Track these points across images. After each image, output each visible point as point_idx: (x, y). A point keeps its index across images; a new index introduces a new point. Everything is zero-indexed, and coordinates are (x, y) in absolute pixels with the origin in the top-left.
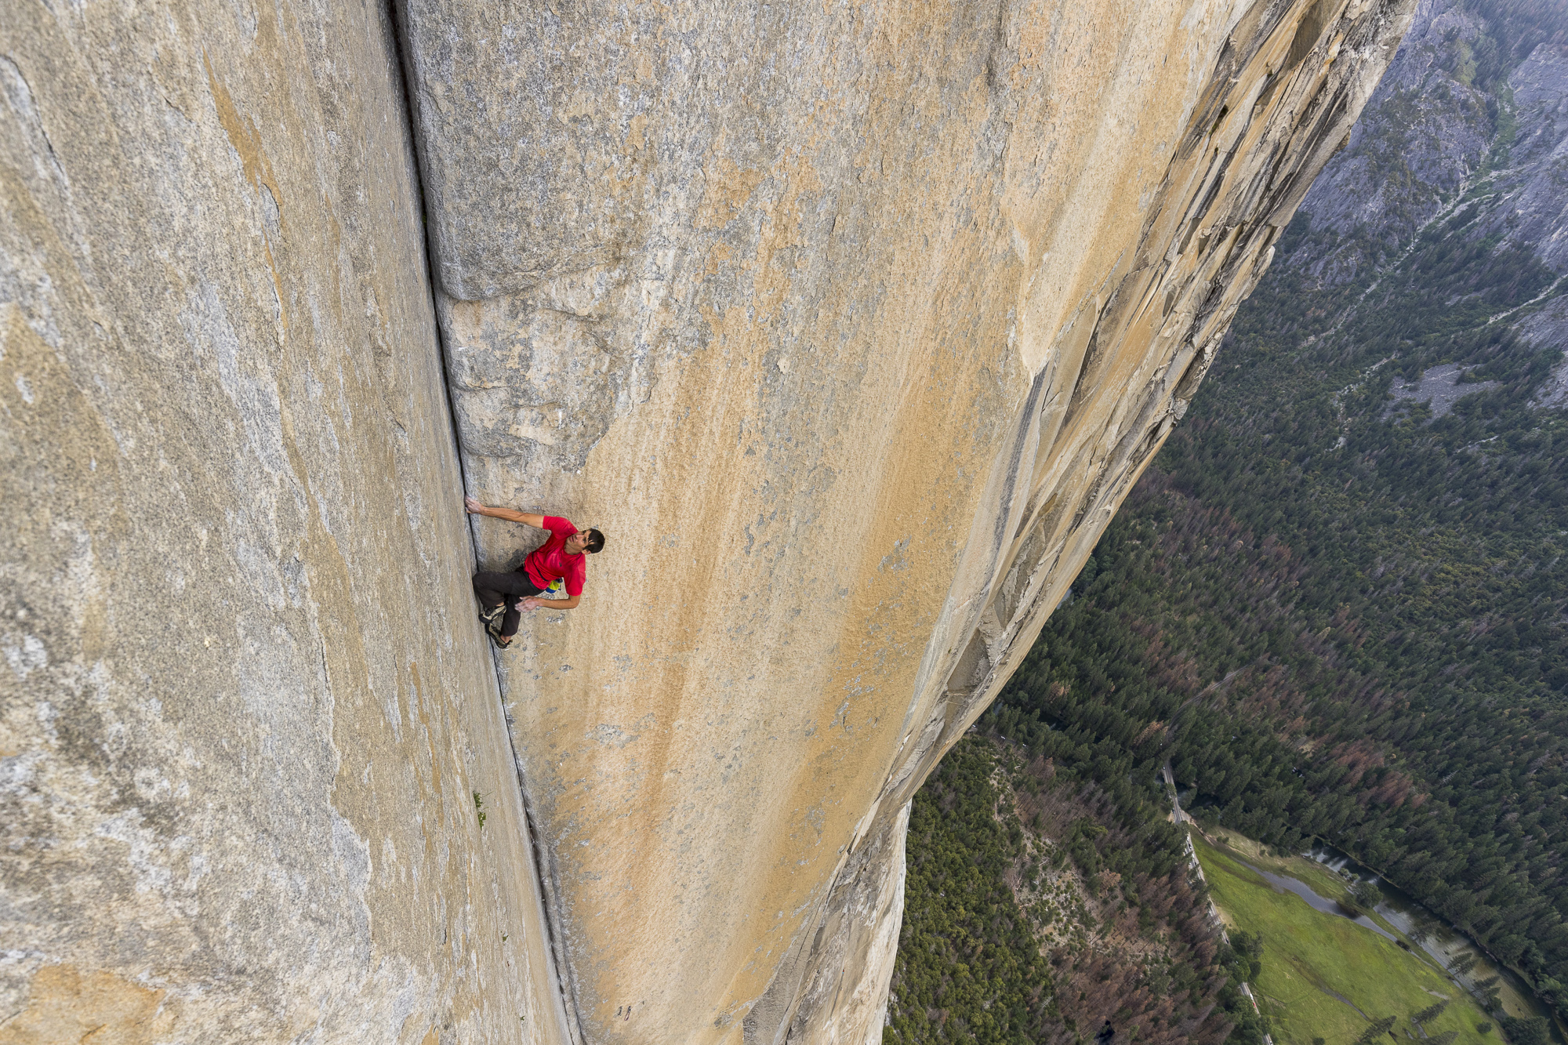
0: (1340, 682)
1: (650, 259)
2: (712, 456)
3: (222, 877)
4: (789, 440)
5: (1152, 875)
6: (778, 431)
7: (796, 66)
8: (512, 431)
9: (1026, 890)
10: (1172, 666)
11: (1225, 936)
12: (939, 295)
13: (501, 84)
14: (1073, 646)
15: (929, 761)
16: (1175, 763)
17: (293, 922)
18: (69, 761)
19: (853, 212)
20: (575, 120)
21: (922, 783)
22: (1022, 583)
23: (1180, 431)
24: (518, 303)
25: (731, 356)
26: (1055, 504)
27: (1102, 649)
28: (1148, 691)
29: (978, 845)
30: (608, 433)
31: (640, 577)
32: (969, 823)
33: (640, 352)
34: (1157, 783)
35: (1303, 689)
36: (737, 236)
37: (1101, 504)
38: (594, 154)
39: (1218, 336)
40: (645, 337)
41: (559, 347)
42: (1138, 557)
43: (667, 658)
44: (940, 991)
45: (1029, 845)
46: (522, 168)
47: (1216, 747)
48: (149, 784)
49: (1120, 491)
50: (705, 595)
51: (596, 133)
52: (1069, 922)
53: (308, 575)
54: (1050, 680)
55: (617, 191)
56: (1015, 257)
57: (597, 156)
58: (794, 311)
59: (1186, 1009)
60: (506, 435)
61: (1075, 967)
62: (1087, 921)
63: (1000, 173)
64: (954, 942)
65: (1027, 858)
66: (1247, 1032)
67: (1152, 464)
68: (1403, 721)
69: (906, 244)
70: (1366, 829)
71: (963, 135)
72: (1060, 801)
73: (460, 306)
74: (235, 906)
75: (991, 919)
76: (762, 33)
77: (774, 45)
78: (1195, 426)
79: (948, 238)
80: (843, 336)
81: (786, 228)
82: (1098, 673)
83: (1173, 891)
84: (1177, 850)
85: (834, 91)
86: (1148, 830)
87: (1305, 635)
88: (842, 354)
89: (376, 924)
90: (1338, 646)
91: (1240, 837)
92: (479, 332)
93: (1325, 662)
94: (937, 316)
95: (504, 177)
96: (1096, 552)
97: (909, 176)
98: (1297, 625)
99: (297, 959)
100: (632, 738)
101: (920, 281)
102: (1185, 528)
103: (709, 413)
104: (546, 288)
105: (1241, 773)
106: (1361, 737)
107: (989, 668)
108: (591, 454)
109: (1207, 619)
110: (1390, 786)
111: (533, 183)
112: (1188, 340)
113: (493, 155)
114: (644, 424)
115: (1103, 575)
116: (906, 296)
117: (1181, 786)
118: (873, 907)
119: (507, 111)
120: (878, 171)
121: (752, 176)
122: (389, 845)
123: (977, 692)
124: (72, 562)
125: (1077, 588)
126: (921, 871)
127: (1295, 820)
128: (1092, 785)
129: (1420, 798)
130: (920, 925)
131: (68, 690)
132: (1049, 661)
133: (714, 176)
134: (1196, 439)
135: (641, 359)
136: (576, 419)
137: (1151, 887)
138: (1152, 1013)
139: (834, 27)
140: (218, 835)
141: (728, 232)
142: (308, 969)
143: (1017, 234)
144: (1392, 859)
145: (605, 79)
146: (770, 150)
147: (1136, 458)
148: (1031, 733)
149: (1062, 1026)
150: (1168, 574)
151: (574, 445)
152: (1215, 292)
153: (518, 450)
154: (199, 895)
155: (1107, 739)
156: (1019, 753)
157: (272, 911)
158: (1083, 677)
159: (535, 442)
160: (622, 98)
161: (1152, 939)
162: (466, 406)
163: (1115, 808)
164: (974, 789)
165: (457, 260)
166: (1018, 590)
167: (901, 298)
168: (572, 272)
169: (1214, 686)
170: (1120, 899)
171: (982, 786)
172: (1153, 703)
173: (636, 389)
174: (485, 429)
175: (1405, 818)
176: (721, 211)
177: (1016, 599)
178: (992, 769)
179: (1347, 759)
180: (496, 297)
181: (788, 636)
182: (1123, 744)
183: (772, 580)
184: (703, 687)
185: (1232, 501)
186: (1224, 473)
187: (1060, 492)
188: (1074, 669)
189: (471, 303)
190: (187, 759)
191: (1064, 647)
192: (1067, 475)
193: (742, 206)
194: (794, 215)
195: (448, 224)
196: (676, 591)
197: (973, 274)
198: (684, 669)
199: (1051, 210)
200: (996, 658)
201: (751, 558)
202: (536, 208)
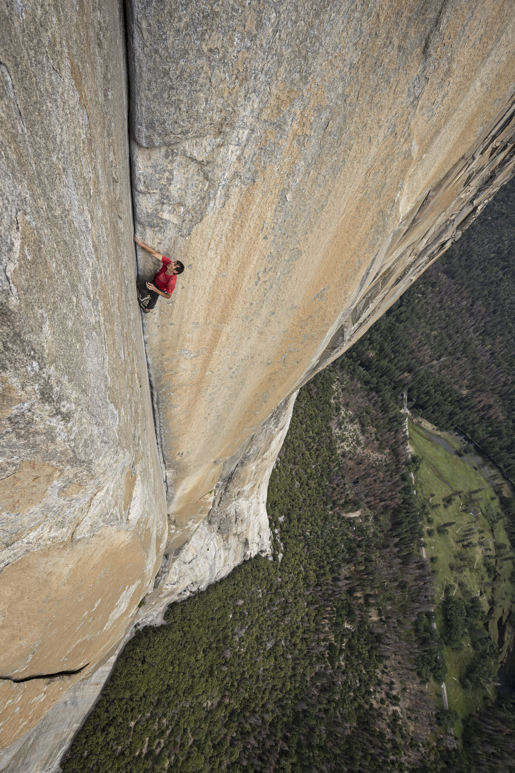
0: (487, 368)
1: (235, 134)
2: (248, 238)
3: (80, 433)
4: (284, 234)
5: (389, 431)
6: (280, 229)
7: (328, 30)
8: (159, 215)
9: (338, 429)
10: (420, 352)
11: (410, 456)
12: (369, 170)
13: (176, 25)
14: (381, 337)
15: (310, 375)
16: (410, 391)
17: (99, 444)
18: (43, 402)
19: (339, 119)
20: (210, 50)
21: (305, 383)
22: (366, 306)
23: (455, 245)
24: (170, 150)
25: (265, 190)
26: (389, 272)
27: (392, 340)
28: (407, 360)
29: (323, 410)
30: (203, 221)
31: (208, 289)
32: (320, 401)
33: (223, 183)
34: (400, 397)
35: (471, 369)
36: (279, 126)
37: (409, 276)
38: (217, 71)
39: (486, 201)
40: (227, 175)
41: (186, 176)
42: (419, 302)
43: (214, 326)
44: (297, 460)
45: (343, 413)
46: (180, 77)
47: (428, 387)
48: (64, 406)
49: (420, 271)
50: (235, 301)
51: (220, 60)
52: (352, 443)
53: (101, 305)
54: (367, 349)
55: (226, 95)
56: (410, 154)
57: (219, 73)
58: (299, 169)
59: (388, 478)
60: (156, 217)
61: (350, 459)
62: (358, 443)
63: (415, 106)
64: (305, 443)
65: (341, 418)
66: (408, 489)
67: (437, 260)
68: (507, 388)
69: (360, 140)
70: (476, 426)
71: (403, 82)
72: (359, 398)
73: (142, 149)
74: (83, 441)
75: (322, 437)
76: (315, 7)
77: (320, 14)
78: (462, 245)
79: (381, 140)
80: (320, 186)
81: (304, 125)
82: (388, 349)
83: (395, 438)
84: (401, 423)
85: (344, 47)
86: (391, 414)
87: (479, 347)
88: (317, 195)
89: (120, 440)
90: (491, 354)
91: (427, 422)
92: (150, 164)
93: (484, 359)
94: (366, 180)
95: (171, 81)
96: (401, 298)
97: (370, 103)
98: (477, 343)
99: (98, 456)
100: (195, 356)
101: (362, 161)
102: (443, 292)
103: (250, 217)
104: (184, 144)
105: (435, 398)
106: (487, 391)
107: (343, 341)
108: (194, 230)
109: (440, 334)
110: (492, 412)
111: (185, 86)
112: (471, 202)
113: (167, 67)
114: (220, 218)
115: (402, 308)
116: (353, 168)
117: (409, 400)
118: (276, 427)
119: (177, 42)
120: (356, 97)
121: (293, 93)
122: (122, 410)
123: (336, 350)
124: (43, 326)
125: (389, 312)
126: (298, 416)
127: (450, 419)
128: (374, 394)
129: (502, 418)
130: (293, 436)
131: (44, 378)
132: (369, 342)
133: (274, 91)
134: (460, 251)
135: (223, 186)
136: (189, 212)
137: (387, 435)
138: (374, 478)
139: (353, 7)
140: (80, 419)
141: (275, 123)
142: (101, 458)
143: (414, 142)
144: (483, 438)
145: (229, 27)
146: (305, 79)
147: (431, 257)
148: (354, 370)
149: (340, 477)
150: (429, 312)
151: (187, 225)
152: (492, 177)
153: (161, 225)
154: (74, 440)
155: (385, 377)
156: (347, 377)
157: (93, 441)
158: (381, 350)
159: (169, 222)
160: (236, 39)
161: (382, 453)
162: (140, 200)
163: (381, 404)
164: (326, 389)
165: (144, 125)
166: (363, 309)
167: (351, 169)
168: (197, 137)
169: (435, 362)
170: (374, 437)
171: (329, 388)
172: (408, 366)
173: (219, 202)
174: (148, 213)
175: (493, 424)
176: (274, 111)
177: (361, 313)
178: (335, 382)
179: (479, 399)
180: (159, 147)
181: (267, 323)
182: (391, 380)
183: (265, 298)
184: (228, 339)
185: (467, 283)
186: (468, 269)
187: (393, 267)
188: (379, 347)
189: (147, 148)
190: (74, 396)
191: (377, 336)
192: (398, 259)
193: (285, 109)
194: (309, 118)
195: (142, 105)
196: (222, 297)
197: (388, 161)
198: (221, 331)
199: (434, 131)
200: (347, 337)
201: (257, 287)
202: (185, 100)
